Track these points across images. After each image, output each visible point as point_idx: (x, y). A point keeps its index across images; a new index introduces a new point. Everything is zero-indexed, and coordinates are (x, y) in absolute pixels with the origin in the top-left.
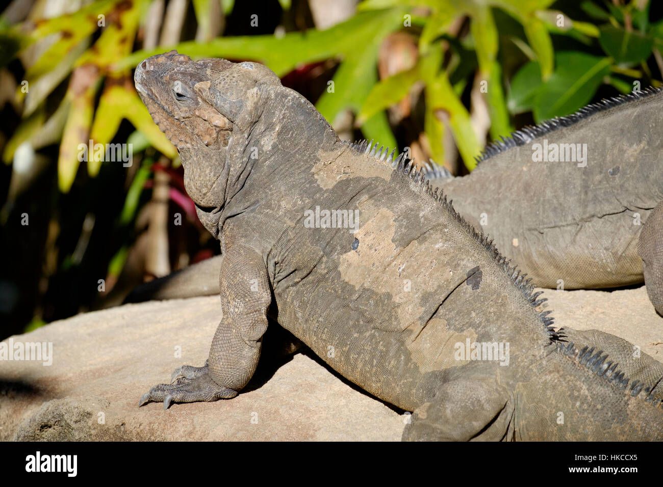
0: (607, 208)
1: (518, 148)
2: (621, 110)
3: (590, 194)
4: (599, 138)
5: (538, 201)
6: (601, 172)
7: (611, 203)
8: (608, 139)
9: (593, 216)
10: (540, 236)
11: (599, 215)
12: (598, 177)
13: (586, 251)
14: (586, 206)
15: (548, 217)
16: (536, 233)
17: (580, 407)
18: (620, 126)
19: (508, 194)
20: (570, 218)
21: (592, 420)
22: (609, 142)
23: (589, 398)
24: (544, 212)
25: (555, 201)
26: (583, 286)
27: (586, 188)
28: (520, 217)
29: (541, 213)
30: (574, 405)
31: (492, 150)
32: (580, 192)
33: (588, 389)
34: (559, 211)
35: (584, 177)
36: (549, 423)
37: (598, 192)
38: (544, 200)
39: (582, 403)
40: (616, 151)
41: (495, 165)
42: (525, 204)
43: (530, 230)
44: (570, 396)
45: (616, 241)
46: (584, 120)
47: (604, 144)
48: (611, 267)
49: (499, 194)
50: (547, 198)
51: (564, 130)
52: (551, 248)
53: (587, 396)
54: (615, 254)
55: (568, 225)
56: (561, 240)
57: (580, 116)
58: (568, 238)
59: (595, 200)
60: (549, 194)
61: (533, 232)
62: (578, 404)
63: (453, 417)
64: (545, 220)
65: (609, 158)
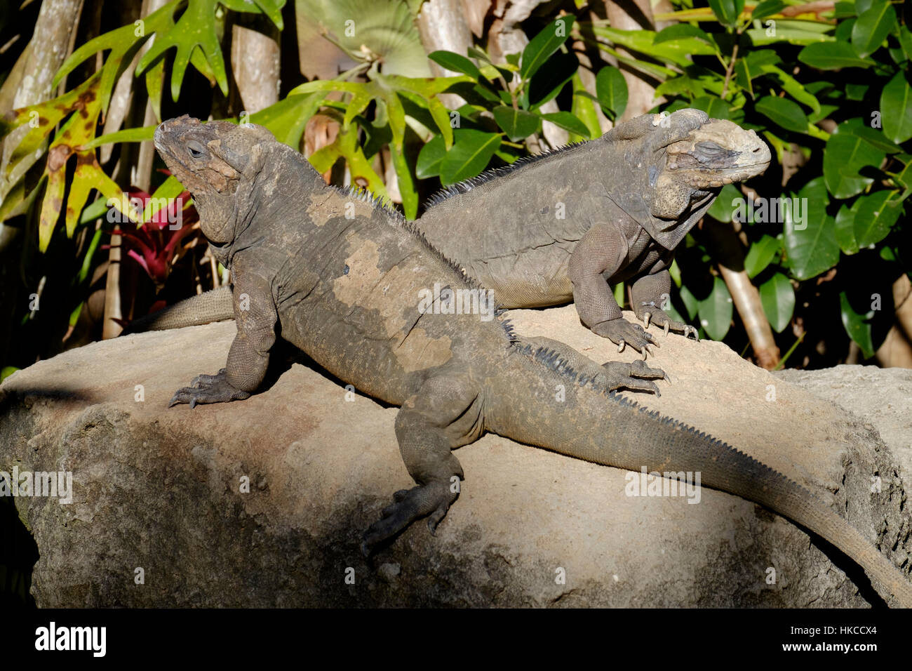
0: (540, 241)
1: (461, 196)
2: (547, 162)
3: (525, 230)
4: (531, 184)
5: (482, 237)
6: (533, 212)
7: (542, 236)
8: (538, 184)
9: (528, 248)
10: (485, 265)
11: (533, 247)
12: (532, 216)
13: (523, 277)
14: (522, 240)
15: (491, 249)
16: (481, 263)
17: (538, 396)
18: (548, 174)
19: (456, 233)
20: (509, 250)
21: (548, 406)
22: (539, 187)
23: (545, 388)
24: (487, 245)
25: (496, 237)
26: (520, 306)
27: (521, 225)
28: (467, 250)
29: (485, 247)
30: (533, 395)
31: (439, 197)
32: (517, 228)
33: (544, 382)
34: (499, 244)
35: (519, 216)
36: (513, 410)
37: (532, 228)
38: (487, 237)
39: (540, 393)
40: (545, 194)
41: (442, 210)
42: (470, 240)
43: (476, 261)
44: (529, 387)
45: (548, 268)
46: (516, 170)
47: (535, 189)
48: (544, 289)
49: (447, 233)
50: (489, 234)
51: (500, 179)
52: (494, 275)
53: (543, 387)
54: (547, 278)
55: (507, 256)
56: (502, 268)
57: (513, 168)
58: (508, 266)
59: (530, 234)
60: (491, 231)
61: (478, 262)
62: (536, 394)
63: (436, 405)
64: (488, 252)
65: (539, 200)
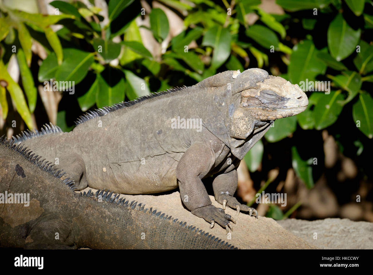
0: (156, 152)
1: (100, 118)
3: (146, 144)
4: (149, 114)
5: (117, 147)
6: (152, 133)
7: (158, 149)
8: (154, 114)
9: (148, 156)
10: (119, 167)
11: (152, 156)
12: (151, 135)
13: (145, 175)
14: (144, 151)
15: (123, 156)
16: (117, 165)
17: (109, 221)
18: (161, 108)
19: (98, 143)
20: (136, 157)
21: (117, 226)
22: (155, 116)
24: (121, 154)
25: (126, 148)
26: (142, 193)
27: (144, 141)
28: (107, 156)
29: (119, 154)
31: (84, 118)
32: (141, 143)
34: (129, 153)
35: (142, 135)
37: (151, 143)
38: (120, 148)
39: (109, 219)
40: (159, 122)
41: (87, 126)
42: (109, 149)
43: (113, 163)
45: (161, 169)
46: (138, 103)
47: (152, 118)
48: (158, 183)
49: (92, 143)
50: (122, 146)
51: (127, 108)
52: (126, 174)
54: (160, 176)
55: (134, 161)
56: (131, 169)
57: (136, 102)
58: (135, 168)
59: (149, 147)
60: (123, 144)
61: (115, 164)
64: (122, 158)
65: (156, 125)
